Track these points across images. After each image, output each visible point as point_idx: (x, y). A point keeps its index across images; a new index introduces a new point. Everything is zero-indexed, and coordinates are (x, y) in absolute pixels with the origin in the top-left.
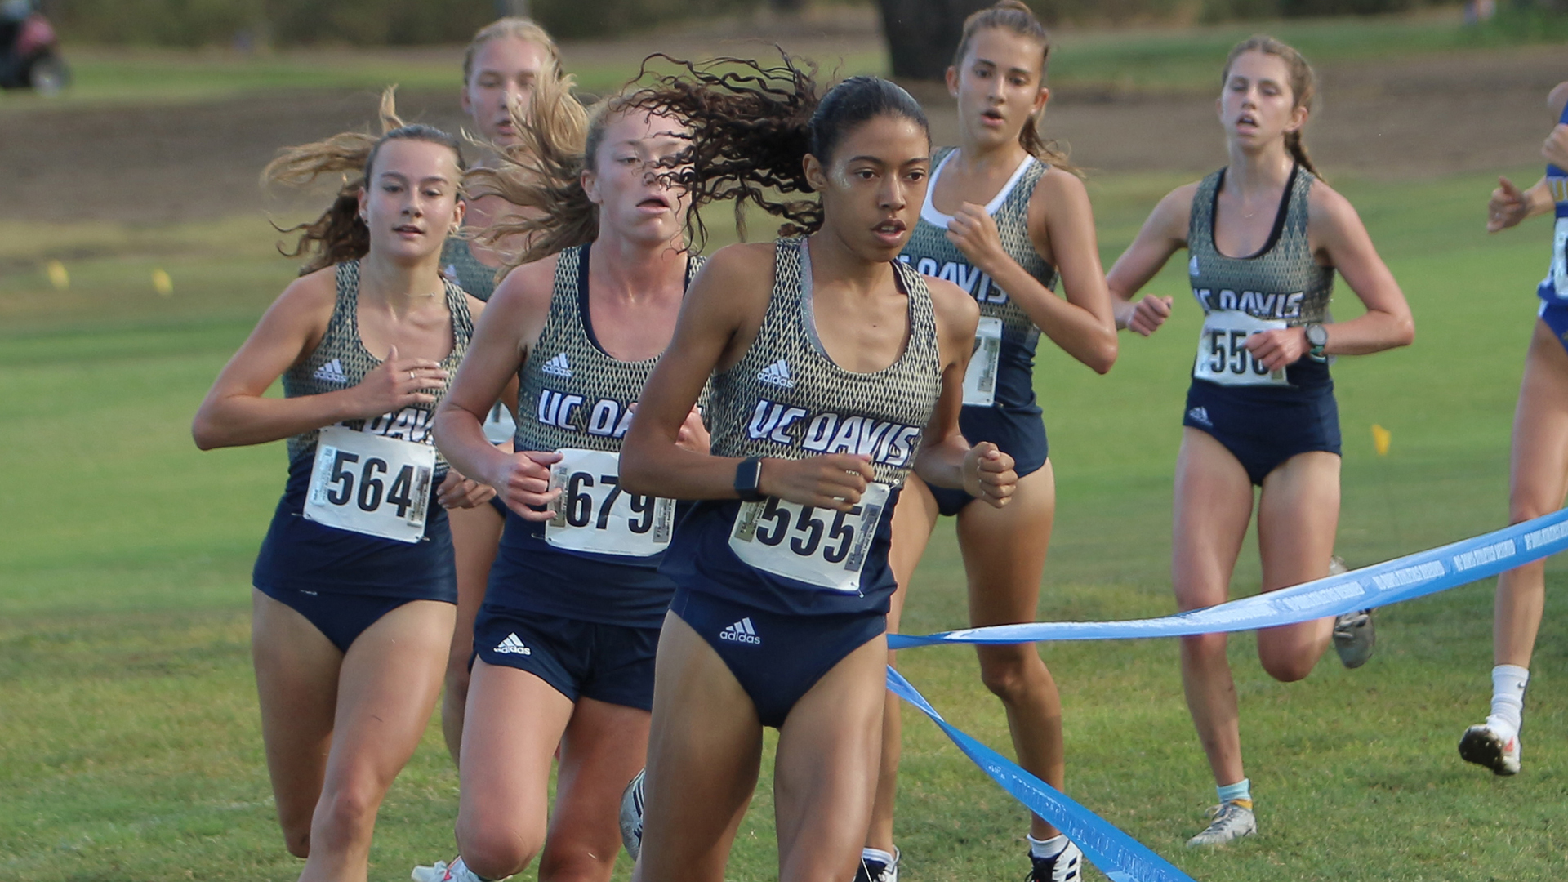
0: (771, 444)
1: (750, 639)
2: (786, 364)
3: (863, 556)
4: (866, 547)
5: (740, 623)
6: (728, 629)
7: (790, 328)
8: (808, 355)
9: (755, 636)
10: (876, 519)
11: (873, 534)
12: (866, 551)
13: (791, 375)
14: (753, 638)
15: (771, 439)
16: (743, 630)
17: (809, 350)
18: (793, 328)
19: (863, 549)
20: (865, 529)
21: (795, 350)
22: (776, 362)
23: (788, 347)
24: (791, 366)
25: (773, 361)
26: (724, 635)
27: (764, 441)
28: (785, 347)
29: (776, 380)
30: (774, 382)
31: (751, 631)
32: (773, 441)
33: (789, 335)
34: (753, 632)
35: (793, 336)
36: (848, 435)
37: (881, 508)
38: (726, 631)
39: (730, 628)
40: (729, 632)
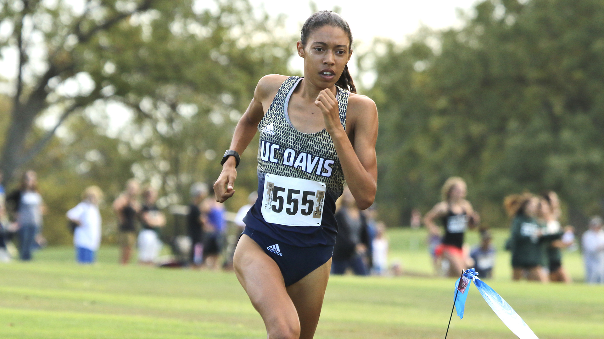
0: (270, 163)
1: (278, 254)
2: (273, 125)
3: (321, 212)
4: (321, 208)
5: (274, 246)
6: (270, 246)
7: (278, 110)
8: (283, 122)
9: (280, 253)
10: (323, 196)
11: (323, 202)
12: (322, 210)
13: (274, 130)
14: (279, 253)
15: (270, 161)
16: (276, 248)
17: (283, 120)
18: (279, 110)
19: (320, 209)
20: (319, 201)
21: (278, 119)
22: (270, 124)
23: (275, 118)
24: (275, 126)
25: (269, 124)
26: (268, 248)
27: (267, 162)
28: (274, 118)
29: (268, 131)
30: (267, 132)
31: (278, 250)
32: (271, 162)
33: (277, 114)
34: (279, 251)
35: (278, 114)
36: (301, 161)
37: (324, 192)
38: (269, 247)
39: (271, 247)
40: (270, 248)
